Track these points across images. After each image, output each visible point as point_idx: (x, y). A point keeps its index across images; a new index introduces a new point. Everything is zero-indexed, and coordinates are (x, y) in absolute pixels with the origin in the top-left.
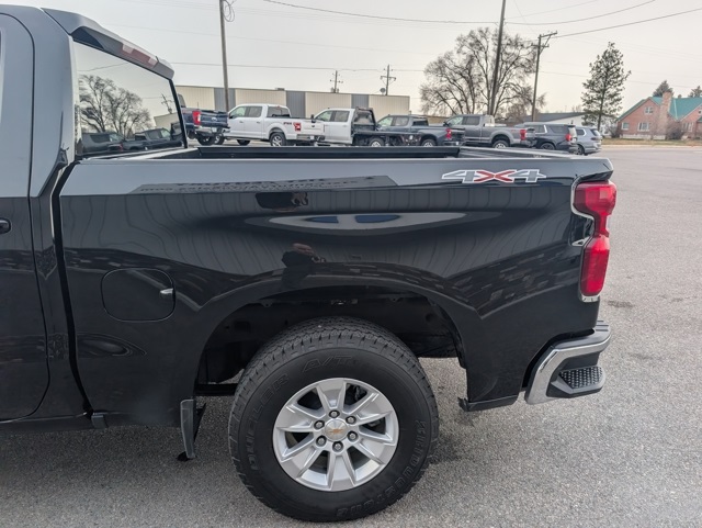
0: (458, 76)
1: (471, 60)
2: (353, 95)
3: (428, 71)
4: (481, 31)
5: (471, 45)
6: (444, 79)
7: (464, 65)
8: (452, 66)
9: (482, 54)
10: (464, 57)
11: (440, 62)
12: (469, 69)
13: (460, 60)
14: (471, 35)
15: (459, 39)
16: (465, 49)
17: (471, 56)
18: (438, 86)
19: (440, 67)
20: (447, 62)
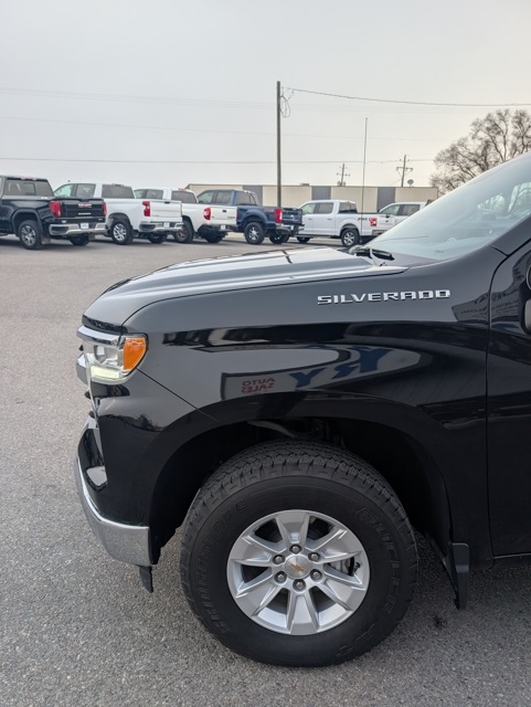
0: (471, 164)
1: (487, 146)
2: (379, 188)
3: (438, 160)
4: (500, 114)
5: (488, 129)
6: (456, 167)
7: (480, 152)
8: (465, 154)
9: (499, 139)
10: (479, 143)
11: (453, 149)
12: (485, 155)
13: (474, 146)
14: (489, 119)
15: (474, 124)
16: (482, 134)
17: (487, 142)
18: (449, 175)
19: (452, 155)
20: (460, 150)
